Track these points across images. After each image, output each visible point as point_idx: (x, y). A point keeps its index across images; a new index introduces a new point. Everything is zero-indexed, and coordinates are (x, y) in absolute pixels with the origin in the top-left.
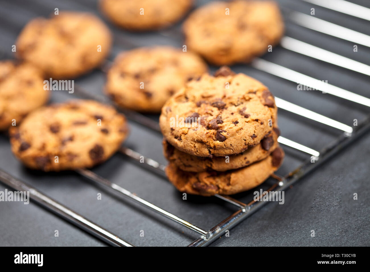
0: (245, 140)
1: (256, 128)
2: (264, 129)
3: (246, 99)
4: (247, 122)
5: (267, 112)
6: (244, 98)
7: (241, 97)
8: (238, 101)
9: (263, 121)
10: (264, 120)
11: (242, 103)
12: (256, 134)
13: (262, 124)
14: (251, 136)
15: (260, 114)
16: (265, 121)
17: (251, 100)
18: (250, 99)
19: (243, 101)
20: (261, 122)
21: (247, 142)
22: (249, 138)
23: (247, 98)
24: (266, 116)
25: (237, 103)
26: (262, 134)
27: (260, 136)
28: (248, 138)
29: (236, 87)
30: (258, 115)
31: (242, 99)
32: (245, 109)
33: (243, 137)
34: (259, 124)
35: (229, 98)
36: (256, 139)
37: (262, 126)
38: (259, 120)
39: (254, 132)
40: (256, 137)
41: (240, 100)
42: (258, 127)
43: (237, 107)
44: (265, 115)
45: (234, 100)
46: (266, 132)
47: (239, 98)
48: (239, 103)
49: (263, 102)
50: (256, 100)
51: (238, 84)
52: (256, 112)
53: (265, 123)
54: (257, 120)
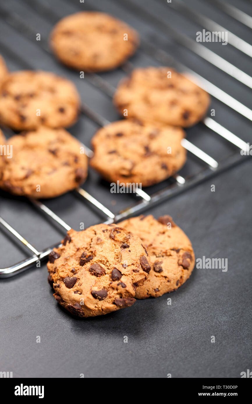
0: (148, 291)
1: (162, 284)
2: (169, 286)
3: (166, 254)
4: (156, 276)
5: (178, 273)
6: (166, 253)
7: (164, 251)
8: (160, 253)
9: (170, 280)
10: (172, 278)
11: (163, 256)
12: (159, 289)
13: (168, 281)
14: (154, 289)
15: (171, 272)
16: (172, 280)
17: (170, 257)
18: (170, 255)
19: (164, 254)
20: (168, 280)
21: (150, 293)
22: (152, 291)
23: (168, 254)
24: (175, 276)
25: (158, 255)
26: (165, 290)
27: (163, 291)
28: (151, 289)
29: (167, 239)
30: (168, 273)
31: (164, 253)
32: (161, 262)
33: (147, 288)
34: (166, 281)
35: (154, 248)
36: (158, 293)
37: (168, 284)
38: (168, 278)
39: (158, 286)
40: (159, 291)
41: (162, 253)
42: (164, 284)
43: (157, 259)
44: (174, 274)
45: (157, 252)
46: (170, 289)
47: (161, 251)
48: (160, 255)
49: (181, 262)
50: (174, 259)
51: (169, 237)
52: (168, 270)
53: (172, 282)
54: (166, 277)
